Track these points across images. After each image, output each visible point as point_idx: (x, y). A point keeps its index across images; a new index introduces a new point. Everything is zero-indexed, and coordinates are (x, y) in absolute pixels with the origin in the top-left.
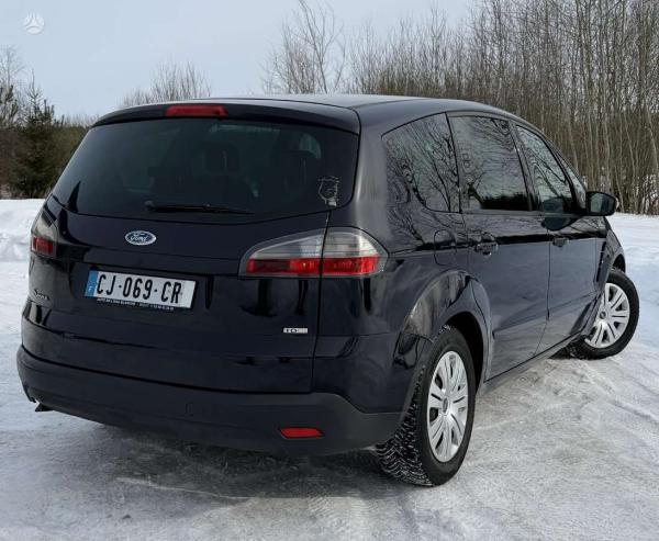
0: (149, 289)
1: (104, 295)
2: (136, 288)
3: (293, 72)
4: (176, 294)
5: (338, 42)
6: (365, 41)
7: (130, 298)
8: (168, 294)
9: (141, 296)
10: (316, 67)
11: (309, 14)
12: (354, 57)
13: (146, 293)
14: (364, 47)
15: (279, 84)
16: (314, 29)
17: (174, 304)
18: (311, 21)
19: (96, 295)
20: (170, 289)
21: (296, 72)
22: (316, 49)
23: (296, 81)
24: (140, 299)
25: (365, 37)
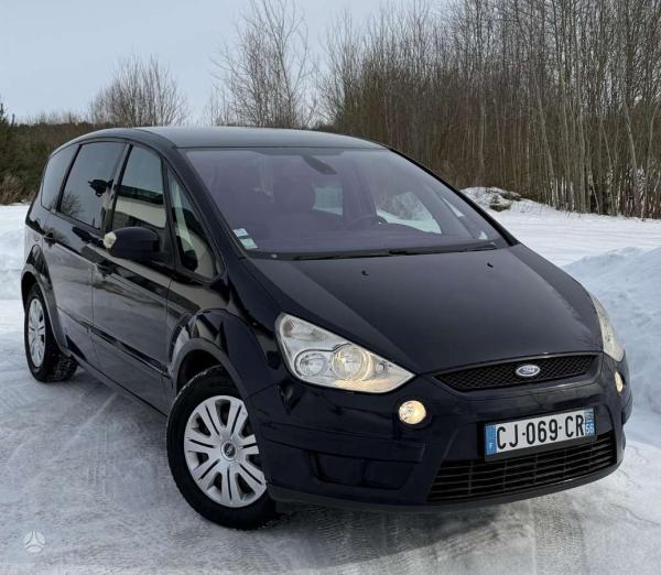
6: (343, 30)
14: (343, 36)
25: (343, 25)
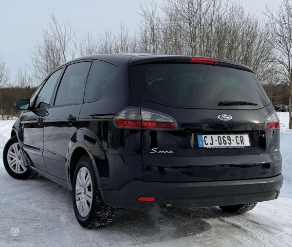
0: (230, 140)
1: (209, 146)
2: (224, 140)
3: (49, 55)
4: (242, 141)
5: (73, 40)
7: (223, 145)
8: (239, 141)
9: (227, 144)
10: (61, 53)
11: (58, 26)
12: (81, 49)
13: (229, 142)
15: (41, 60)
16: (60, 33)
17: (243, 145)
18: (59, 29)
19: (205, 146)
20: (239, 139)
21: (51, 55)
22: (61, 43)
23: (51, 60)
24: (228, 145)
